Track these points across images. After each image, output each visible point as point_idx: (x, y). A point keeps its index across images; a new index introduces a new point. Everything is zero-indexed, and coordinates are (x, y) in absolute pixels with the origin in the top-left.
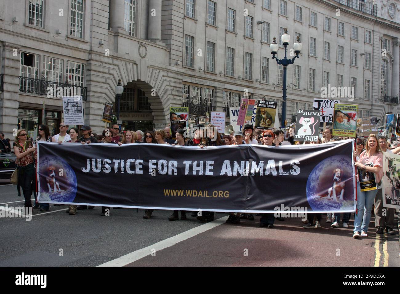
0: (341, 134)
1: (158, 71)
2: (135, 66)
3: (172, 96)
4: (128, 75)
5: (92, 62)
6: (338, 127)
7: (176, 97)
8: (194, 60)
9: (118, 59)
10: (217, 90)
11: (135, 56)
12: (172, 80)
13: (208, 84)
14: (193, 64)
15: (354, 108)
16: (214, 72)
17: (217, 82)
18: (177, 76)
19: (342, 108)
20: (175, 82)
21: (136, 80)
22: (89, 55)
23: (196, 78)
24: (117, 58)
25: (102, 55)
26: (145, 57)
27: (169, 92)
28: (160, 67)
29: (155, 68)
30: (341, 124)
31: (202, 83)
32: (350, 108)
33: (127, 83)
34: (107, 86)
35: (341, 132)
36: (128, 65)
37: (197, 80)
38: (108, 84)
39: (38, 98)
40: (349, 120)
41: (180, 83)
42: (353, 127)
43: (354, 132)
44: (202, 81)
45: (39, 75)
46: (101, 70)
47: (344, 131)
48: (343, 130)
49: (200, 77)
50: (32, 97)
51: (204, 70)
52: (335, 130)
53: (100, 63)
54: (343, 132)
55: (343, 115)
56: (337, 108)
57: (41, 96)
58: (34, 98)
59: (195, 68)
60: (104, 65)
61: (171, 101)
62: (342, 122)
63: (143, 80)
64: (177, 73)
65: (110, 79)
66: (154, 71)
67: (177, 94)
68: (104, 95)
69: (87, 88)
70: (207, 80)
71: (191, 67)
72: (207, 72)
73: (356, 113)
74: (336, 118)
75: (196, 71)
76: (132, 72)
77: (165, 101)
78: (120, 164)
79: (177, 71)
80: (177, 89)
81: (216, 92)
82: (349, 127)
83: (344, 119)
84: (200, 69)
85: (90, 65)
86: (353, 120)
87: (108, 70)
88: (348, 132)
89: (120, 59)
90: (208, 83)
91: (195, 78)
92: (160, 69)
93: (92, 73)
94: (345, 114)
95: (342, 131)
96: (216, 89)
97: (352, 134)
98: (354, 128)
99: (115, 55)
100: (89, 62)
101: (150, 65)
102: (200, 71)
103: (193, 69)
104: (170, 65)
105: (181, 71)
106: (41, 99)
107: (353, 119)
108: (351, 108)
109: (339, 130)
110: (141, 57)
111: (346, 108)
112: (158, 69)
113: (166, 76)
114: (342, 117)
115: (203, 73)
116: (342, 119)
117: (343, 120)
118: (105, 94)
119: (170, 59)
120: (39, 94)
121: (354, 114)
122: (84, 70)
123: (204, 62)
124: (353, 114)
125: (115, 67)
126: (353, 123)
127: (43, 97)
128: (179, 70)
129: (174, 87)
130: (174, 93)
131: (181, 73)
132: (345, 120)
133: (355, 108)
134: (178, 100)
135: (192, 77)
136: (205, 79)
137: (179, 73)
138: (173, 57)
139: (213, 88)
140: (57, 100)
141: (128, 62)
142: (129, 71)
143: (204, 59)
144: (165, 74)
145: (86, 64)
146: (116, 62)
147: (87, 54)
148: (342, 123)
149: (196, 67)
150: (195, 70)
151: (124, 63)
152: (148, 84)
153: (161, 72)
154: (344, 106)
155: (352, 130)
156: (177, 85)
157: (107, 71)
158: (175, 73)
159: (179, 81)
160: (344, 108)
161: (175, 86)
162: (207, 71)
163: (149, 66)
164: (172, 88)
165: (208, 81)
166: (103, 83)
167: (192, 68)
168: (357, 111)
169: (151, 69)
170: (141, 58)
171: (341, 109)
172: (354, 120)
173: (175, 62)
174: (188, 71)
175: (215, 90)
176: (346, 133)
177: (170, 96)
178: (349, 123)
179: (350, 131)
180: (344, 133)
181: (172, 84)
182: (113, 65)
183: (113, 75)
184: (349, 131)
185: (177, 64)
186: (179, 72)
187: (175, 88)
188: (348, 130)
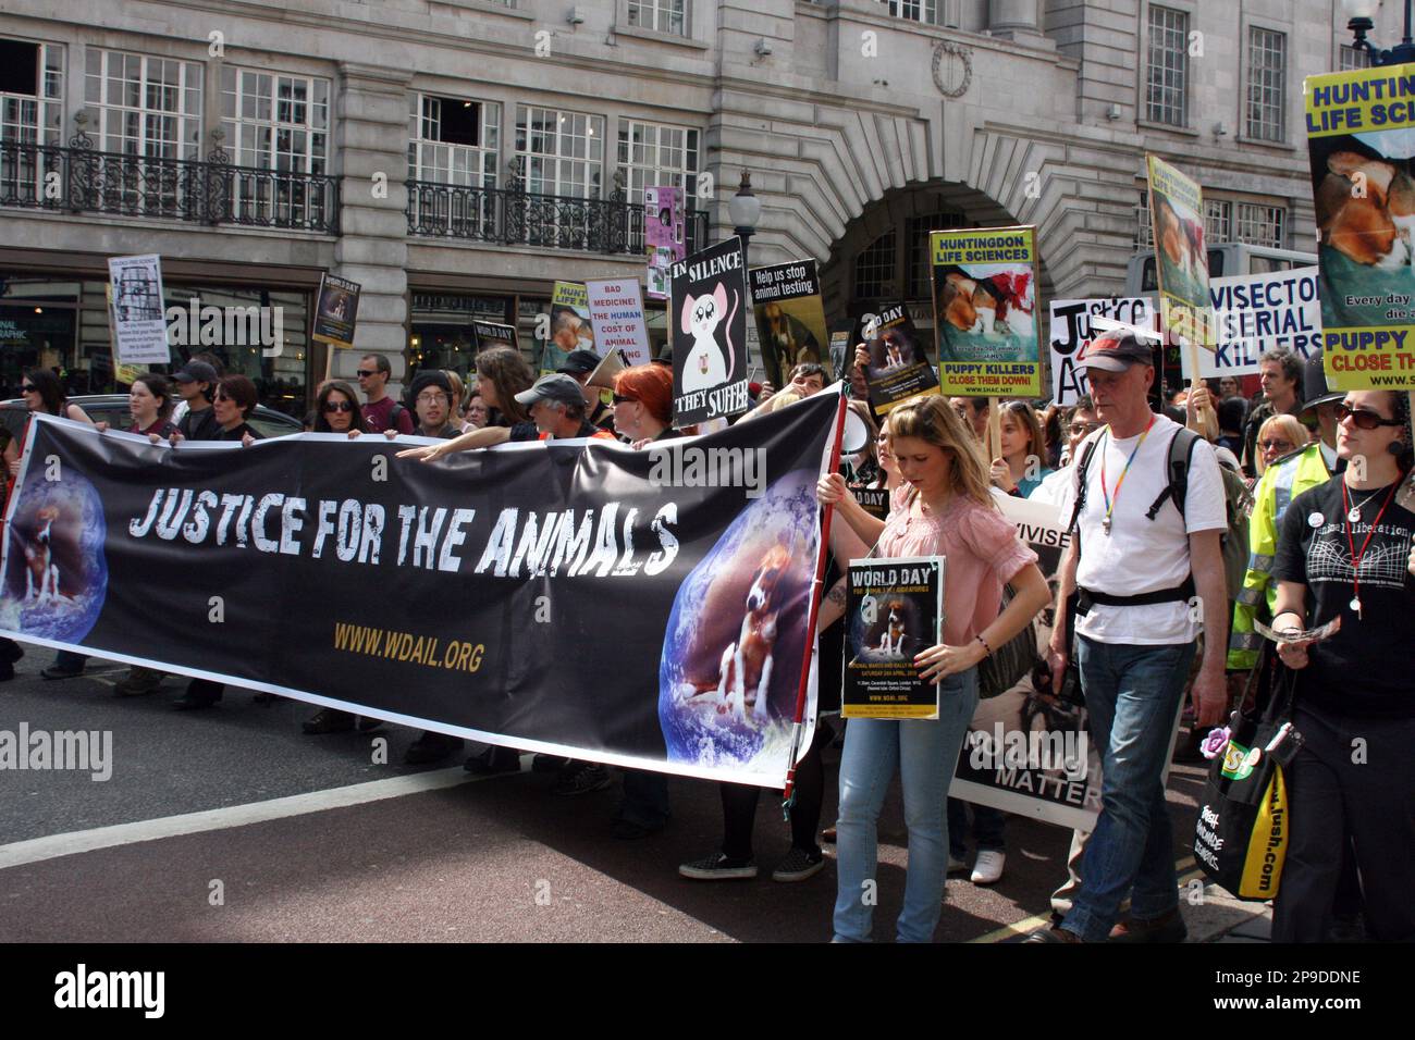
0: (977, 385)
1: (1023, 143)
2: (918, 130)
3: (1091, 237)
4: (888, 163)
5: (725, 119)
6: (958, 348)
7: (1106, 240)
8: (1190, 99)
9: (842, 105)
10: (1297, 211)
11: (919, 91)
12: (1092, 174)
13: (1258, 188)
14: (1187, 116)
15: (1014, 247)
16: (1283, 142)
17: (1297, 178)
18: (1110, 162)
19: (964, 251)
20: (1104, 185)
21: (923, 178)
22: (714, 94)
23: (1199, 165)
24: (837, 101)
25: (766, 93)
26: (961, 94)
27: (1077, 221)
28: (1030, 130)
29: (1008, 133)
30: (971, 336)
31: (1227, 185)
32: (996, 249)
33: (885, 192)
34: (796, 204)
35: (974, 373)
36: (887, 125)
37: (1206, 175)
38: (799, 196)
39: (497, 258)
40: (1000, 315)
41: (1122, 187)
42: (1024, 343)
43: (1031, 371)
44: (1231, 178)
45: (501, 174)
46: (765, 145)
47: (989, 369)
48: (984, 364)
49: (1218, 161)
50: (468, 253)
51: (1238, 136)
52: (948, 368)
53: (764, 122)
54: (983, 370)
55: (969, 287)
56: (942, 257)
57: (505, 249)
58: (479, 255)
59: (1194, 129)
60: (777, 127)
61: (1083, 255)
62: (973, 324)
63: (953, 176)
64: (1112, 149)
65: (806, 179)
66: (1007, 146)
67: (1111, 226)
68: (779, 239)
69: (707, 213)
70: (1253, 172)
71: (1180, 126)
72: (1249, 144)
73: (1027, 270)
74: (946, 306)
75: (1199, 141)
76: (905, 151)
77: (1058, 255)
78: (238, 510)
79: (1112, 143)
80: (1114, 209)
81: (1292, 219)
82: (1008, 345)
83: (979, 310)
84: (1217, 132)
85: (715, 129)
86: (1020, 308)
87: (796, 145)
88: (1007, 372)
89: (847, 102)
90: (1257, 184)
91: (1194, 168)
92: (1033, 136)
93: (725, 157)
94: (983, 284)
95: (979, 368)
96: (1292, 206)
97: (1026, 381)
98: (1029, 350)
99: (828, 89)
100: (715, 120)
101: (987, 123)
102: (1217, 141)
103: (1187, 131)
104: (1079, 120)
105: (1129, 143)
106: (509, 259)
107: (1017, 305)
108: (1005, 248)
109: (963, 368)
110: (944, 93)
111: (982, 249)
112: (1025, 137)
113: (1061, 163)
114: (969, 300)
115: (1234, 146)
116: (972, 307)
117: (976, 316)
118: (786, 232)
119: (1080, 97)
120: (498, 241)
121: (1018, 276)
122: (698, 151)
123: (1236, 105)
124: (1013, 277)
125: (828, 134)
126: (1021, 323)
127: (520, 251)
128: (1120, 138)
129: (1098, 201)
130: (1096, 223)
131: (1130, 150)
132: (987, 314)
133: (1020, 248)
134: (1117, 249)
135: (1182, 162)
136: (1240, 167)
137: (1121, 148)
138: (1089, 89)
139: (1283, 204)
140: (580, 262)
141: (885, 112)
142: (891, 147)
143: (1236, 93)
144: (1058, 154)
145: (706, 129)
146: (830, 115)
147: (706, 92)
148: (975, 330)
149: (1201, 124)
150: (1195, 136)
151: (867, 118)
152: (978, 192)
153: (1036, 147)
154: (970, 241)
155: (1022, 359)
156: (1114, 195)
157: (790, 148)
158: (1100, 149)
159: (1120, 179)
160: (973, 250)
161: (1104, 197)
162: (1247, 140)
163: (983, 126)
164: (1091, 206)
165: (1257, 178)
166: (776, 193)
167: (1181, 130)
168: (1030, 259)
169: (993, 137)
170: (943, 97)
171: (958, 255)
172: (1026, 311)
173: (1100, 107)
174: (1161, 140)
175: (1288, 210)
176: (996, 381)
177: (1081, 237)
178: (1001, 326)
179: (1014, 367)
180: (988, 381)
181: (1088, 191)
182: (821, 126)
183: (817, 162)
184: (1010, 365)
185: (1109, 117)
186: (1118, 144)
187: (1103, 207)
188: (1001, 361)
